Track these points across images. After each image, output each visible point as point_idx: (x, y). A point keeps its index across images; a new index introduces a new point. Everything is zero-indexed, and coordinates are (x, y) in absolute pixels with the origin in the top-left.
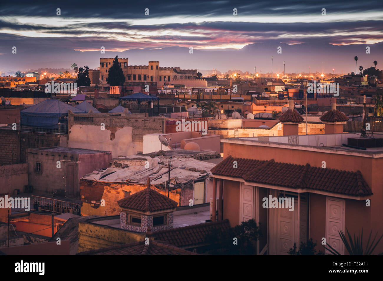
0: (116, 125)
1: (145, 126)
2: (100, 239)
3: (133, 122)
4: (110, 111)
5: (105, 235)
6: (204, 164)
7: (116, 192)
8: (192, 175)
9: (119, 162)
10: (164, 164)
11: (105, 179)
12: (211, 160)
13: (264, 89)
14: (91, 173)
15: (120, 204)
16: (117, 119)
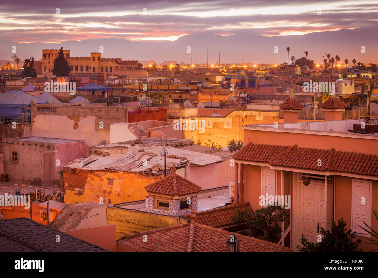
0: (79, 115)
1: (108, 116)
2: (130, 223)
3: (96, 111)
4: (69, 102)
5: (135, 219)
6: (181, 151)
7: (99, 180)
8: (173, 162)
9: (99, 151)
10: (144, 152)
11: (88, 167)
12: (185, 147)
13: (205, 79)
14: (74, 162)
15: (148, 189)
16: (80, 109)
